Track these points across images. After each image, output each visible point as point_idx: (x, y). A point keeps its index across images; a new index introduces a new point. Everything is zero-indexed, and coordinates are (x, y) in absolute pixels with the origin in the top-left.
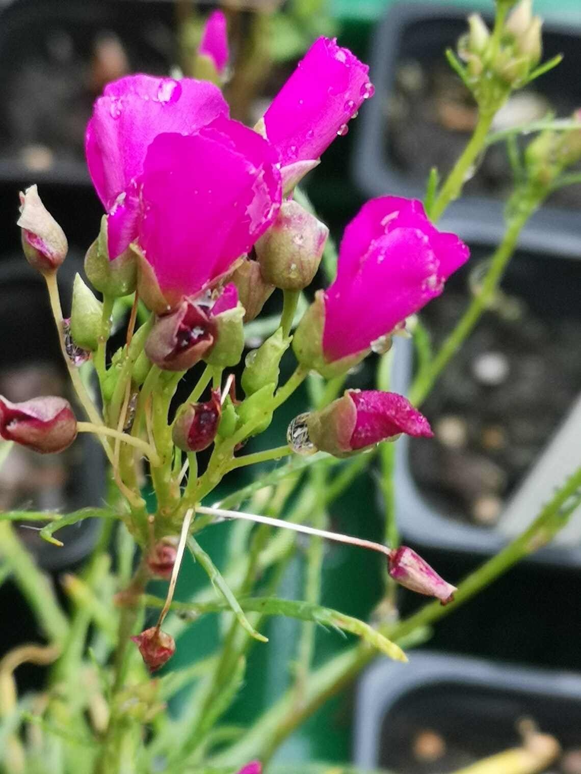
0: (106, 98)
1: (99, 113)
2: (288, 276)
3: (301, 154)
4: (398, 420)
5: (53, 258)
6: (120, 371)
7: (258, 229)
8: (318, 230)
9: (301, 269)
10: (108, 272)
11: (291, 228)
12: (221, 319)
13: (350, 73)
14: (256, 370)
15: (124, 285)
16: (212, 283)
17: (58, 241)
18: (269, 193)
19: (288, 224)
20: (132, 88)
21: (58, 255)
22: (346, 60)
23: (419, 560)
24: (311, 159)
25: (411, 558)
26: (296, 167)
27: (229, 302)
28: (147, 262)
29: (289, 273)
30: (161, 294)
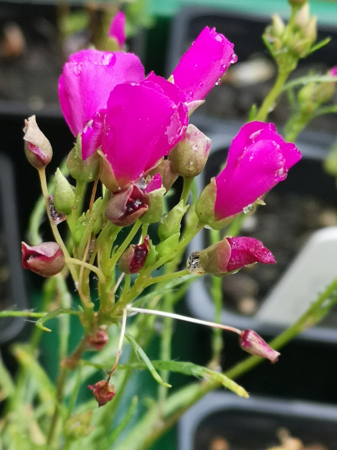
0: (71, 63)
1: (67, 72)
2: (188, 169)
3: (195, 96)
4: (256, 254)
5: (45, 159)
6: (86, 226)
7: (174, 141)
8: (206, 141)
9: (196, 165)
10: (81, 167)
11: (190, 141)
12: (152, 195)
13: (224, 49)
14: (167, 225)
15: (91, 175)
16: (145, 174)
17: (48, 149)
18: (180, 120)
19: (188, 138)
20: (86, 57)
21: (48, 157)
22: (222, 41)
23: (258, 337)
24: (201, 99)
25: (254, 336)
26: (192, 104)
27: (156, 185)
28: (107, 161)
29: (189, 167)
30: (116, 180)
